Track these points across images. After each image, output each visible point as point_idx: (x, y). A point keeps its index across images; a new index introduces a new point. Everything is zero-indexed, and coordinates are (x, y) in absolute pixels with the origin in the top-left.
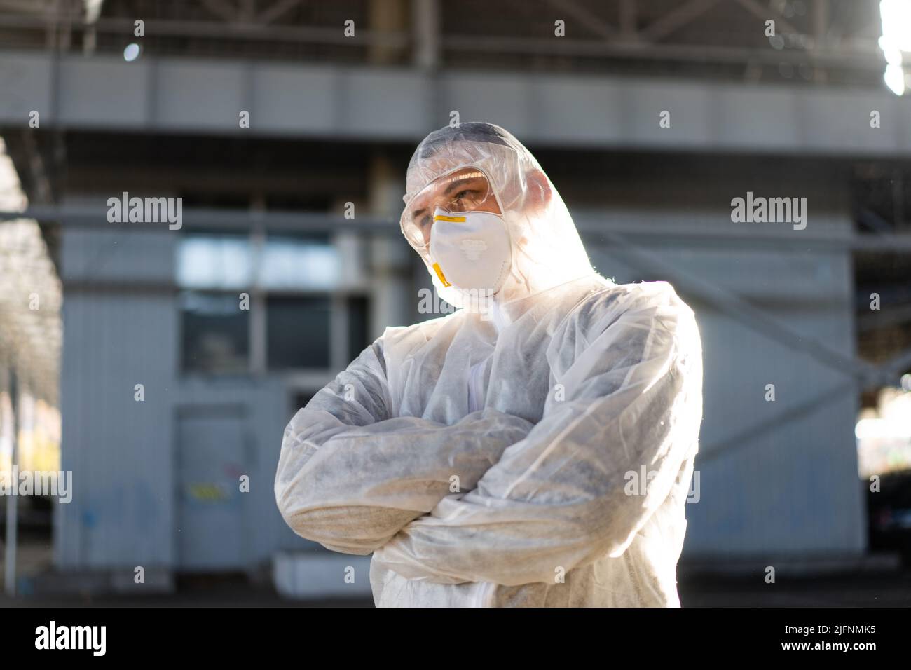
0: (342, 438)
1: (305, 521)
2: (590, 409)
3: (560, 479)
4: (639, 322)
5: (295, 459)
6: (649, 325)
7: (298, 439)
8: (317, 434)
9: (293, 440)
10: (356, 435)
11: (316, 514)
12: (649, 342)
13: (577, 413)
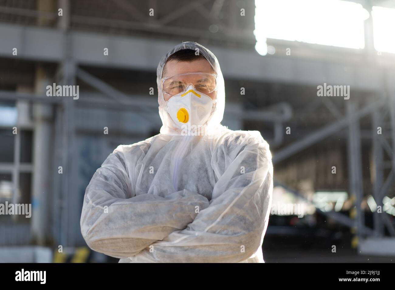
0: (118, 205)
1: (100, 244)
2: (242, 193)
3: (231, 224)
4: (253, 150)
5: (93, 214)
6: (257, 152)
7: (94, 205)
8: (103, 202)
9: (91, 205)
10: (125, 203)
11: (106, 242)
12: (258, 160)
13: (236, 195)
